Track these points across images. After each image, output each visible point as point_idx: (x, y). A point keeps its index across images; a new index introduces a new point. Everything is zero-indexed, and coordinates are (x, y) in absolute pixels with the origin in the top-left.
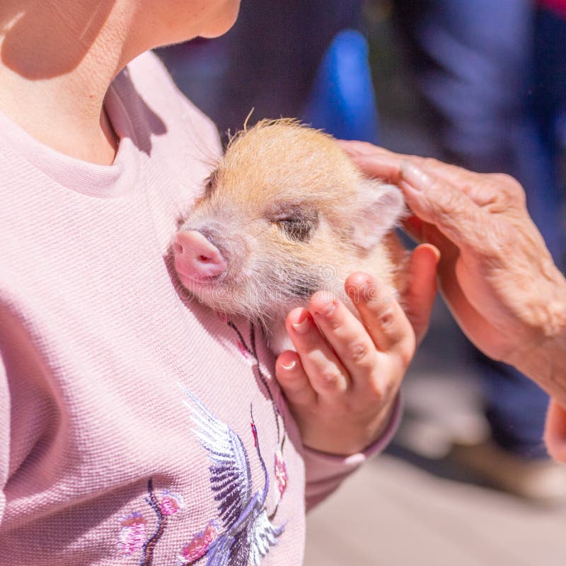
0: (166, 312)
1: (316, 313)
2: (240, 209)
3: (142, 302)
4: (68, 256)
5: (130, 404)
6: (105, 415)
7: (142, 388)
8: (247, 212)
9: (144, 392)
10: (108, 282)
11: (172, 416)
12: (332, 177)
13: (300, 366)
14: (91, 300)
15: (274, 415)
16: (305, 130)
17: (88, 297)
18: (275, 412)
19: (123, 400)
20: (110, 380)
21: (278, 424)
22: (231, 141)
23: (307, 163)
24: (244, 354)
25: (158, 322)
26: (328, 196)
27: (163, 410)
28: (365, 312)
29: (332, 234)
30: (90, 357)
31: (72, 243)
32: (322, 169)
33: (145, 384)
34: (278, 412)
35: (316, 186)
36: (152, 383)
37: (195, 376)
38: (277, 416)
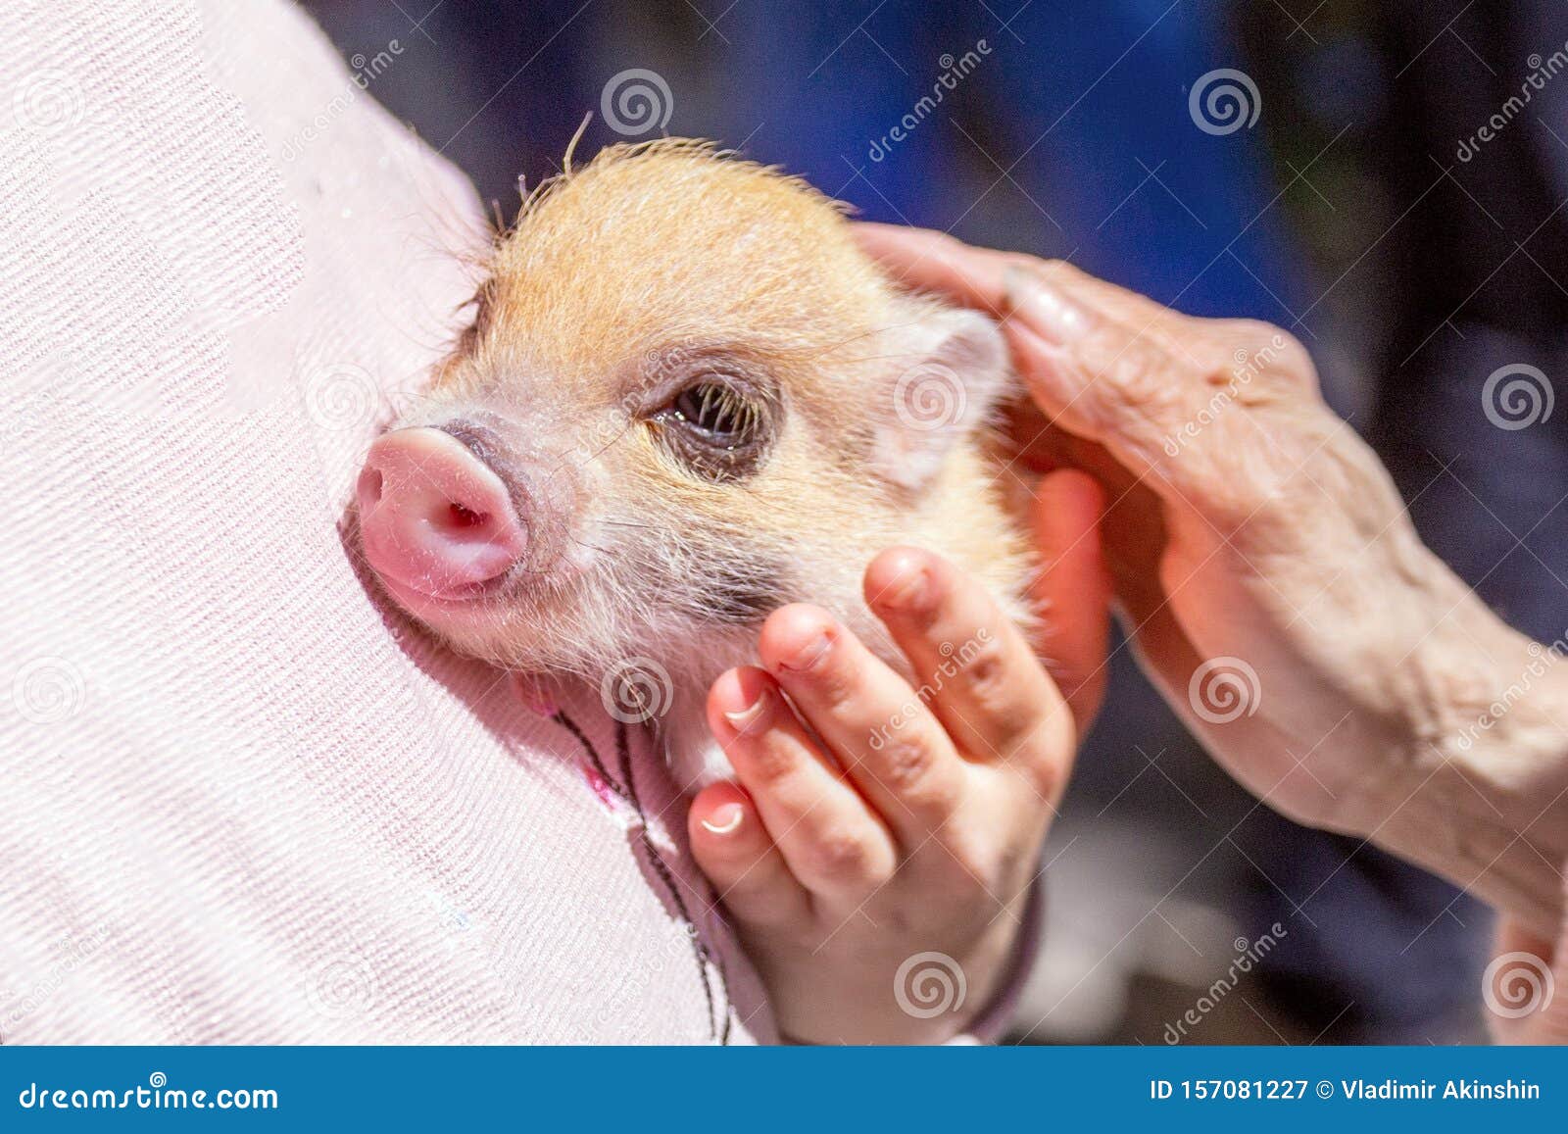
0: (381, 703)
1: (782, 666)
2: (556, 380)
3: (313, 682)
4: (96, 572)
5: (303, 964)
6: (238, 996)
7: (333, 916)
8: (574, 388)
9: (339, 926)
10: (215, 634)
11: (421, 987)
12: (809, 288)
13: (756, 823)
14: (172, 688)
15: (695, 962)
16: (730, 166)
17: (161, 681)
18: (697, 955)
19: (283, 953)
20: (244, 902)
21: (707, 985)
22: (527, 204)
23: (737, 250)
24: (604, 800)
25: (360, 732)
26: (800, 339)
27: (396, 972)
28: (925, 656)
29: (814, 448)
30: (179, 843)
31: (106, 535)
32: (779, 266)
33: (339, 904)
34: (706, 951)
35: (764, 313)
36: (358, 901)
37: (476, 870)
38: (703, 963)
